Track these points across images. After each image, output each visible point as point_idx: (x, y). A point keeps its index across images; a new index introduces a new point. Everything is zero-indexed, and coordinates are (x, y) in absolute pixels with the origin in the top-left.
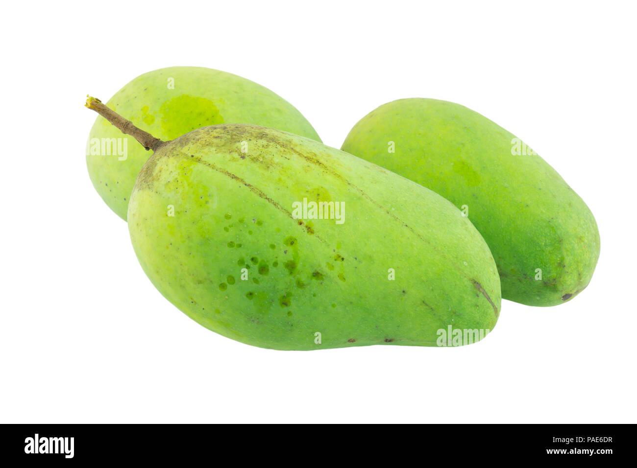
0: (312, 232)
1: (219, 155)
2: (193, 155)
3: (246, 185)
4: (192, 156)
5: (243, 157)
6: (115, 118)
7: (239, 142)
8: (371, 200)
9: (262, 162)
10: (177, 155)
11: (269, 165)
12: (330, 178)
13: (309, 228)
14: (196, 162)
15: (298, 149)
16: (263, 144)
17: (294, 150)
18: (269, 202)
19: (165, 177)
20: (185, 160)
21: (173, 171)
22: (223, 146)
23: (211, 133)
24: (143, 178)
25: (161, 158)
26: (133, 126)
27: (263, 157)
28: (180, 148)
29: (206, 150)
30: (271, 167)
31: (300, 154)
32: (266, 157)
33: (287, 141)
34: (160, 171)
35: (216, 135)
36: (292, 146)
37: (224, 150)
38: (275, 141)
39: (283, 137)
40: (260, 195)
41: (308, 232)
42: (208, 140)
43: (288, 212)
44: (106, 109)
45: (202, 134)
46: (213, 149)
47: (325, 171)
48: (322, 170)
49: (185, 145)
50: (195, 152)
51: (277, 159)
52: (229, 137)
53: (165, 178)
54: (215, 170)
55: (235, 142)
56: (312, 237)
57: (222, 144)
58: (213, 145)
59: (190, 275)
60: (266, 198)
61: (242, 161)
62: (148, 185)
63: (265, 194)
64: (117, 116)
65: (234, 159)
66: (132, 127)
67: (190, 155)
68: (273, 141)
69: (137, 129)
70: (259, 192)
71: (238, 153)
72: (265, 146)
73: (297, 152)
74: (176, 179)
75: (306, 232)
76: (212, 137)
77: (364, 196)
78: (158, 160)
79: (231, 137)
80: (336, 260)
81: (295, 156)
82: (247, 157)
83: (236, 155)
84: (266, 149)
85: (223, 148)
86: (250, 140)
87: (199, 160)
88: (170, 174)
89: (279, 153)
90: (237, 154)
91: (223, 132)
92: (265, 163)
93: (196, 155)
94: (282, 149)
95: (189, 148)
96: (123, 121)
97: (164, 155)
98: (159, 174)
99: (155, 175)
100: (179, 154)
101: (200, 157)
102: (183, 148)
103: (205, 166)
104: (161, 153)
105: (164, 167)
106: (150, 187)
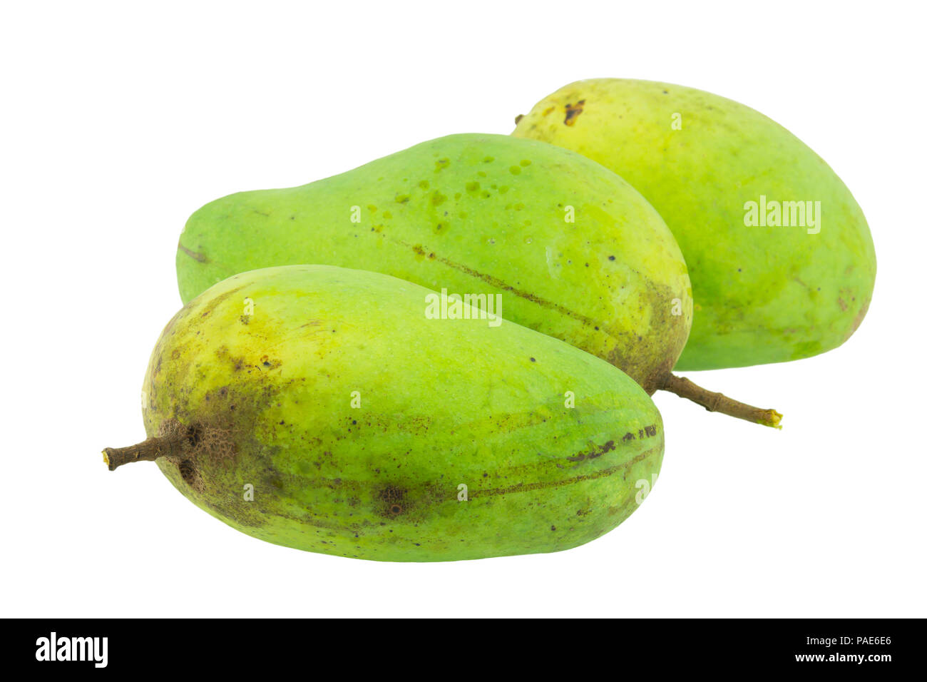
0: (416, 249)
1: (558, 331)
2: (596, 331)
3: (512, 288)
4: (597, 329)
10: (621, 334)
13: (420, 253)
14: (589, 319)
18: (476, 272)
19: (632, 297)
20: (607, 323)
21: (621, 305)
25: (647, 336)
28: (619, 347)
29: (579, 341)
34: (641, 308)
40: (489, 277)
41: (421, 247)
43: (450, 265)
56: (415, 243)
60: (481, 276)
62: (655, 288)
67: (601, 332)
74: (612, 291)
75: (423, 245)
78: (649, 331)
80: (382, 225)
87: (586, 321)
88: (625, 301)
93: (591, 330)
95: (606, 345)
97: (643, 340)
98: (642, 304)
99: (649, 304)
100: (620, 336)
101: (585, 326)
102: (614, 346)
103: (575, 311)
104: (649, 346)
105: (637, 316)
106: (651, 285)
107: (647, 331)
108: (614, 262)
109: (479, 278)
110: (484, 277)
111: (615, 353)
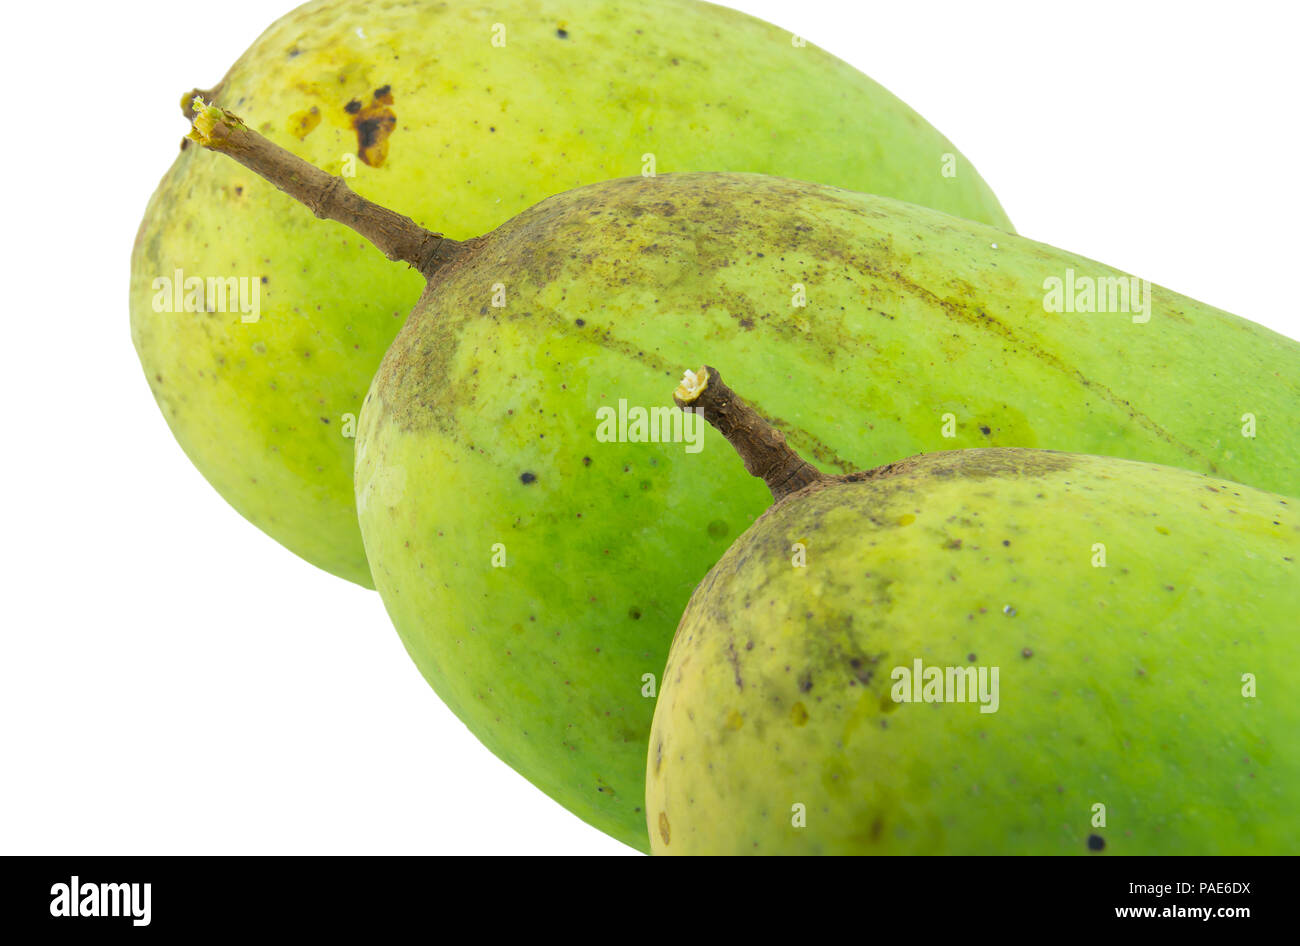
1: (672, 319)
2: (583, 317)
4: (580, 323)
5: (747, 324)
6: (292, 173)
7: (726, 264)
8: (1160, 433)
9: (808, 338)
10: (527, 315)
11: (831, 347)
12: (1026, 368)
14: (596, 342)
15: (913, 274)
16: (804, 267)
17: (904, 281)
19: (493, 393)
20: (556, 335)
21: (519, 375)
22: (677, 283)
23: (630, 233)
24: (416, 390)
25: (467, 319)
26: (350, 196)
27: (812, 319)
28: (533, 290)
29: (623, 298)
30: (840, 352)
31: (924, 295)
32: (821, 317)
33: (876, 245)
34: (476, 372)
35: (648, 240)
36: (896, 267)
37: (684, 301)
38: (839, 254)
39: (861, 232)
40: (817, 454)
42: (623, 262)
44: (258, 147)
45: (601, 237)
46: (648, 296)
47: (1011, 346)
48: (1001, 343)
49: (550, 278)
50: (586, 307)
51: (857, 322)
52: (691, 246)
53: (495, 398)
54: (662, 374)
55: (714, 267)
57: (675, 276)
58: (646, 280)
59: (597, 713)
60: (836, 462)
61: (744, 337)
62: (438, 418)
63: (832, 446)
64: (295, 166)
65: (719, 333)
66: (347, 199)
67: (570, 317)
68: (833, 254)
69: (363, 204)
70: (810, 442)
71: (729, 308)
72: (812, 278)
73: (916, 287)
74: (535, 403)
76: (634, 247)
77: (1135, 423)
78: (461, 329)
79: (699, 247)
81: (913, 301)
82: (758, 322)
83: (722, 317)
84: (818, 289)
85: (678, 290)
86: (760, 255)
87: (604, 338)
88: (510, 384)
89: (856, 297)
90: (726, 312)
91: (664, 225)
92: (818, 338)
93: (594, 319)
94: (866, 282)
95: (565, 291)
96: (317, 182)
97: (479, 309)
98: (472, 381)
99: (456, 382)
100: (529, 309)
101: (606, 327)
102: (544, 291)
103: (626, 358)
104: (466, 300)
105: (485, 356)
106: (444, 425)
107: (468, 327)
108: (524, 469)
109: (840, 457)
110: (829, 458)
111: (544, 277)
